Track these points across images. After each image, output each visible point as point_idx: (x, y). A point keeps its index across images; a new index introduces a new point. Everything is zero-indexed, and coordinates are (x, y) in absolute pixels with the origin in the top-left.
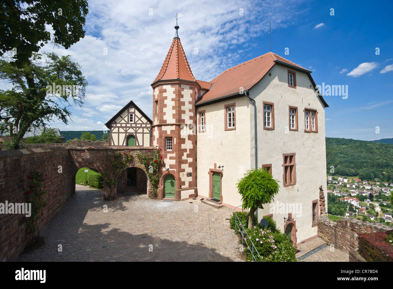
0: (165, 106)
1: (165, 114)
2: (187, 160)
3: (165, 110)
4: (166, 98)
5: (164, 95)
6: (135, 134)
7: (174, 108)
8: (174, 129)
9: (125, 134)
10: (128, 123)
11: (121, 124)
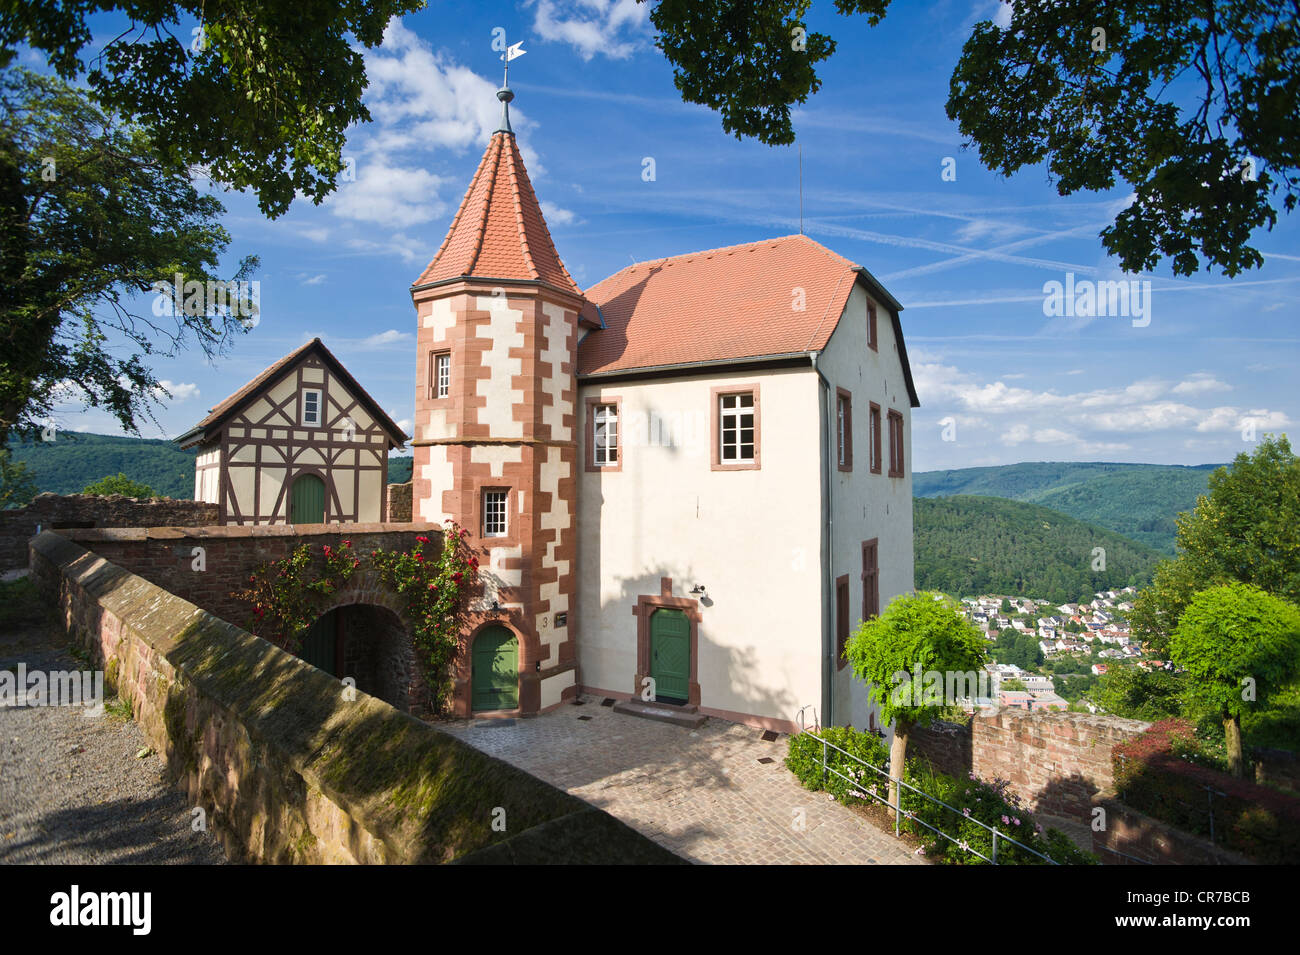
0: (486, 373)
1: (482, 402)
2: (555, 570)
3: (482, 388)
4: (488, 344)
5: (482, 331)
6: (324, 471)
7: (516, 383)
8: (518, 459)
9: (285, 470)
10: (297, 426)
11: (270, 429)
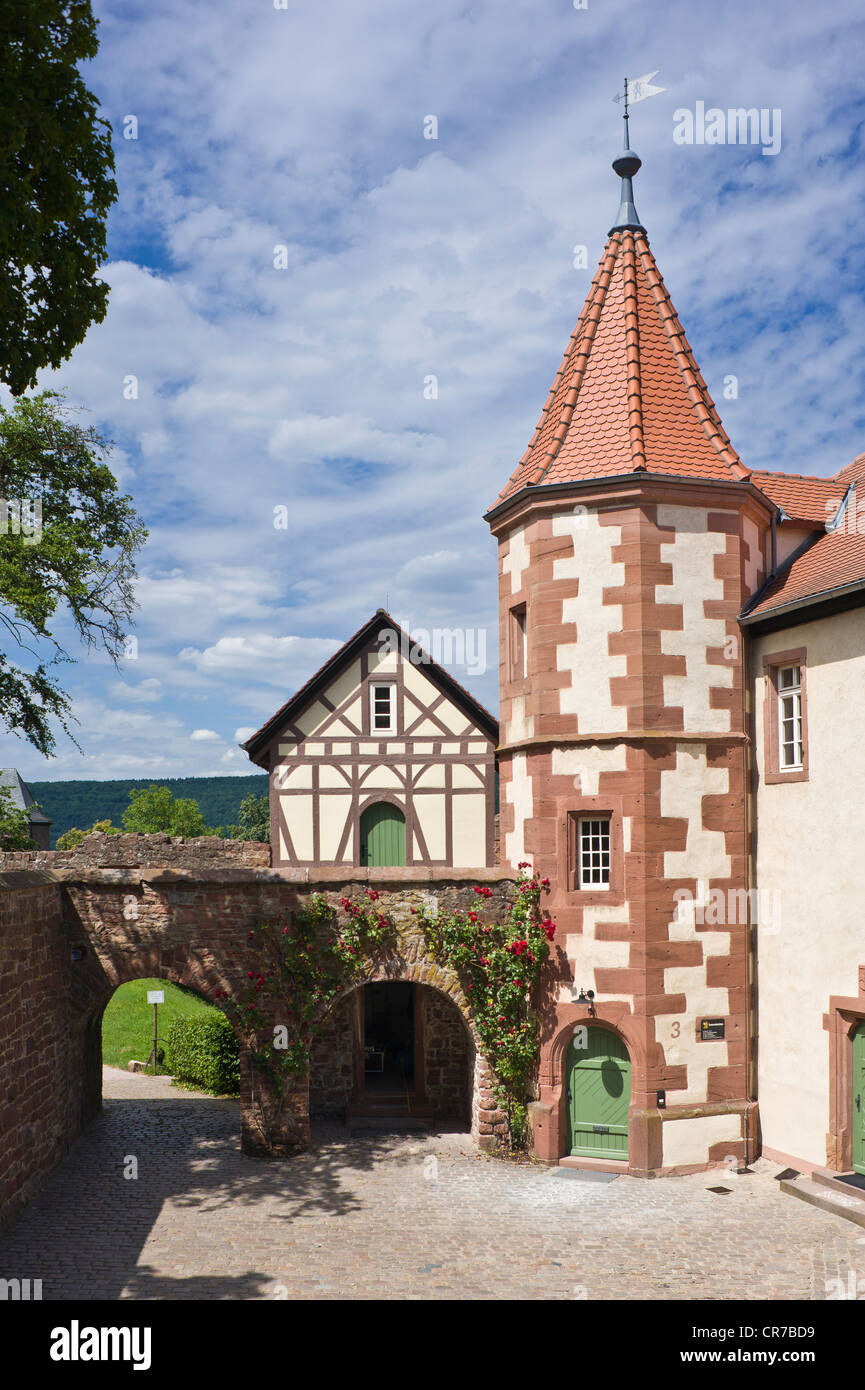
0: (570, 634)
1: (566, 679)
2: (696, 947)
3: (565, 657)
4: (571, 588)
5: (562, 569)
6: (402, 798)
7: (616, 644)
8: (622, 766)
9: (349, 798)
10: (364, 736)
11: (329, 742)
